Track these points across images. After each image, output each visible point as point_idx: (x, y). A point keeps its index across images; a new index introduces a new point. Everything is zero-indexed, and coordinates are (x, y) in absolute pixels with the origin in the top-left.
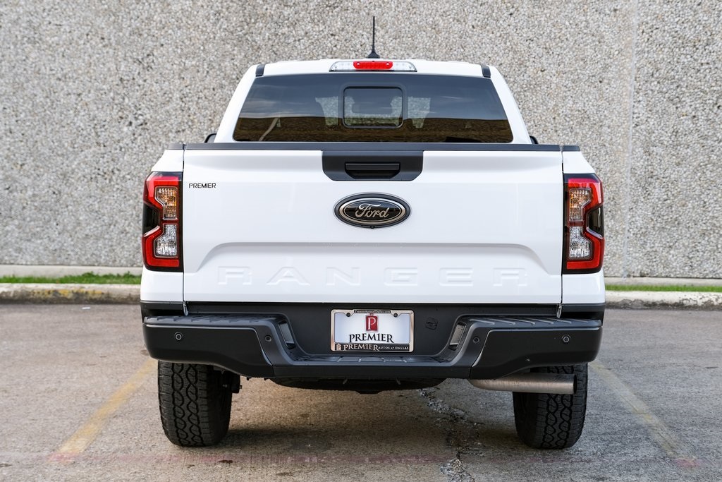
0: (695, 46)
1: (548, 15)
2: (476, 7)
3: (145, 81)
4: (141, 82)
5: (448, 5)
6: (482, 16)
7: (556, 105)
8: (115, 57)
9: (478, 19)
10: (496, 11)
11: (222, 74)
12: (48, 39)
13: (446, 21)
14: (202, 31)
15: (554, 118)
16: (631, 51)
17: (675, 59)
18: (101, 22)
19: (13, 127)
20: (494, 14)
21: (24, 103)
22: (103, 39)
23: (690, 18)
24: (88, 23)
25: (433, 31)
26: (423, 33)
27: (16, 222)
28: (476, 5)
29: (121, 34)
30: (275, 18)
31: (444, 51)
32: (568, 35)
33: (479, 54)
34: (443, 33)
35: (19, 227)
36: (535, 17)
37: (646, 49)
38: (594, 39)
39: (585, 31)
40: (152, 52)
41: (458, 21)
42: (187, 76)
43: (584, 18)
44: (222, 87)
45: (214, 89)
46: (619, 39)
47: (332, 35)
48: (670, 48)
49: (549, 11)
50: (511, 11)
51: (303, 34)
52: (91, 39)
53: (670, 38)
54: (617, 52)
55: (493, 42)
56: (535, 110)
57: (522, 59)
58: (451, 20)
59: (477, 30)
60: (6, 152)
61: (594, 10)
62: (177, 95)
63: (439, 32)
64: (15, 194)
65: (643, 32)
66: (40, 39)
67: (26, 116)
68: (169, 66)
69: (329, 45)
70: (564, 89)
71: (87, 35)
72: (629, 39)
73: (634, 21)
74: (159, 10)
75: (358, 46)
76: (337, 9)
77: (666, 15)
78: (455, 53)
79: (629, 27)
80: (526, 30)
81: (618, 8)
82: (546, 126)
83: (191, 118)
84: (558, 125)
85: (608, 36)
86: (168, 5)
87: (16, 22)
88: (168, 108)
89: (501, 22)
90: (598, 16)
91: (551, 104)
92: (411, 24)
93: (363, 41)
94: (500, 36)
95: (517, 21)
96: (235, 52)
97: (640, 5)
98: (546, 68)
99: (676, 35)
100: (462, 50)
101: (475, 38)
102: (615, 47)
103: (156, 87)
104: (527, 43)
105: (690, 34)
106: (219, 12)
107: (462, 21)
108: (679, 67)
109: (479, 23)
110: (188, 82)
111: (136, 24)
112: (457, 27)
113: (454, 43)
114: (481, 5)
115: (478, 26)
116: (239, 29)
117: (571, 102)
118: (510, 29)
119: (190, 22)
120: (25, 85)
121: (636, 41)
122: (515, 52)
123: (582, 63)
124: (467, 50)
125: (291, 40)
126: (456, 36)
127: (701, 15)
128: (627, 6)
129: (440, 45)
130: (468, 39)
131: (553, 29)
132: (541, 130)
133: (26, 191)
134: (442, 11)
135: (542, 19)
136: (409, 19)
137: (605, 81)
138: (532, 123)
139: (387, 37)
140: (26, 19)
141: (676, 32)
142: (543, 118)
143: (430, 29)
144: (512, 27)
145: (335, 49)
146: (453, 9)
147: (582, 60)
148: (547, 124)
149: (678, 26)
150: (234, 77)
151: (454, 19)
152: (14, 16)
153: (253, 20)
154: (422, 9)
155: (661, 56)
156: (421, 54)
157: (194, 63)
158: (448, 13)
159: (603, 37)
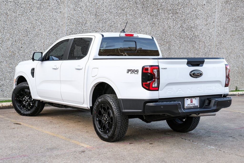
0: (82, 24)
1: (42, 12)
5: (11, 7)
6: (22, 11)
7: (44, 41)
9: (20, 12)
10: (26, 10)
13: (10, 12)
15: (44, 46)
16: (65, 25)
17: (77, 28)
20: (25, 11)
23: (81, 16)
25: (6, 15)
26: (3, 16)
28: (20, 7)
31: (10, 22)
32: (48, 19)
33: (21, 24)
34: (9, 16)
36: (38, 13)
37: (69, 25)
38: (55, 20)
39: (52, 18)
41: (14, 12)
43: (52, 14)
46: (62, 21)
48: (75, 25)
49: (42, 11)
50: (31, 10)
53: (76, 21)
54: (61, 25)
55: (25, 20)
56: (38, 43)
57: (34, 26)
58: (12, 12)
59: (20, 15)
61: (55, 11)
63: (8, 16)
65: (68, 19)
70: (46, 36)
72: (64, 21)
73: (66, 16)
77: (75, 14)
78: (13, 23)
79: (65, 18)
80: (35, 17)
81: (62, 11)
82: (41, 48)
84: (45, 48)
85: (59, 20)
89: (28, 14)
90: (56, 14)
91: (43, 41)
94: (27, 18)
95: (32, 13)
97: (67, 11)
98: (41, 29)
99: (77, 21)
100: (16, 22)
101: (19, 18)
102: (61, 23)
104: (36, 21)
105: (81, 20)
107: (15, 12)
108: (78, 30)
109: (21, 14)
112: (14, 14)
113: (13, 20)
114: (21, 7)
115: (20, 14)
117: (48, 40)
118: (30, 16)
121: (66, 22)
122: (32, 24)
123: (51, 28)
124: (17, 22)
126: (14, 17)
127: (84, 15)
128: (64, 11)
129: (8, 20)
130: (17, 19)
131: (43, 17)
132: (40, 49)
134: (9, 9)
135: (40, 13)
137: (58, 34)
138: (37, 47)
141: (77, 20)
142: (40, 45)
143: (5, 15)
144: (31, 15)
146: (13, 8)
147: (52, 27)
148: (42, 47)
149: (78, 18)
151: (13, 12)
155: (73, 27)
156: (2, 23)
158: (11, 10)
159: (57, 20)
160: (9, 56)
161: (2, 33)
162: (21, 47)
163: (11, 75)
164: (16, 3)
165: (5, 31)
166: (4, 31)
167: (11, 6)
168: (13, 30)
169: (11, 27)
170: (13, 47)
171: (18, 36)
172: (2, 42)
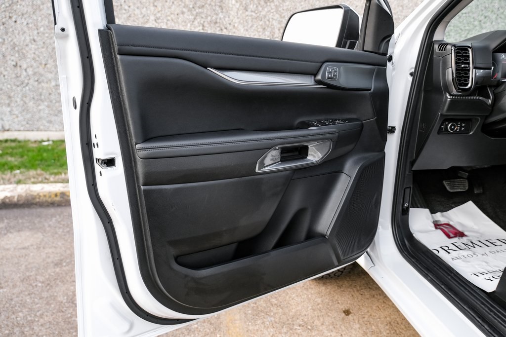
11: (183, 4)
19: (35, 38)
21: (42, 20)
27: (46, 103)
35: (48, 106)
44: (183, 13)
60: (33, 55)
64: (43, 84)
67: (44, 30)
103: (137, 12)
110: (160, 9)
120: (41, 7)
133: (51, 82)
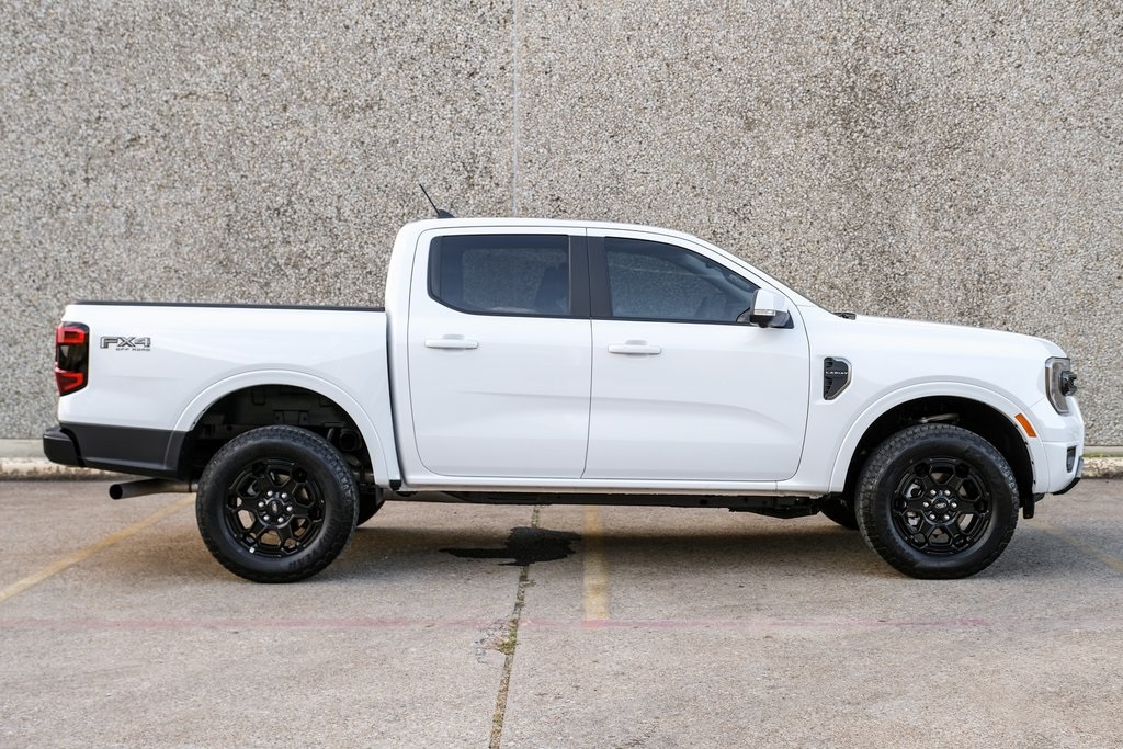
2: (1114, 147)
3: (741, 234)
4: (736, 235)
5: (1082, 144)
8: (708, 207)
12: (633, 188)
13: (1080, 163)
14: (806, 178)
18: (692, 169)
22: (694, 187)
24: (678, 170)
25: (1066, 173)
26: (1054, 176)
29: (715, 182)
30: (888, 162)
31: (1078, 195)
33: (1117, 198)
34: (1077, 176)
40: (749, 201)
41: (1094, 162)
42: (789, 227)
45: (818, 242)
47: (952, 180)
51: (919, 179)
52: (681, 188)
58: (1086, 161)
62: (777, 249)
63: (1072, 174)
66: (624, 189)
68: (767, 217)
69: (949, 191)
71: (677, 184)
74: (758, 155)
75: (981, 192)
76: (958, 151)
78: (1090, 197)
83: (793, 274)
86: (768, 149)
87: (597, 171)
88: (766, 264)
92: (1040, 166)
93: (987, 186)
96: (843, 201)
100: (1098, 195)
101: (1112, 181)
106: (825, 156)
107: (1098, 161)
111: (731, 170)
112: (1092, 169)
113: (1089, 187)
116: (847, 175)
119: (792, 168)
124: (1103, 195)
125: (906, 186)
126: (1092, 178)
129: (1073, 190)
130: (1105, 182)
134: (1075, 151)
136: (1038, 160)
139: (1013, 181)
140: (608, 167)
143: (1062, 171)
145: (954, 195)
146: (1089, 148)
150: (841, 228)
151: (1089, 160)
152: (595, 164)
153: (863, 165)
154: (1053, 150)
157: (796, 213)
158: (1082, 154)
160: (1073, 308)
161: (1052, 232)
162: (1119, 278)
163: (1081, 369)
164: (1099, 131)
165: (1061, 224)
166: (1056, 225)
167: (1082, 141)
168: (1091, 222)
169: (1081, 212)
170: (1090, 277)
171: (1106, 241)
172: (1052, 261)
